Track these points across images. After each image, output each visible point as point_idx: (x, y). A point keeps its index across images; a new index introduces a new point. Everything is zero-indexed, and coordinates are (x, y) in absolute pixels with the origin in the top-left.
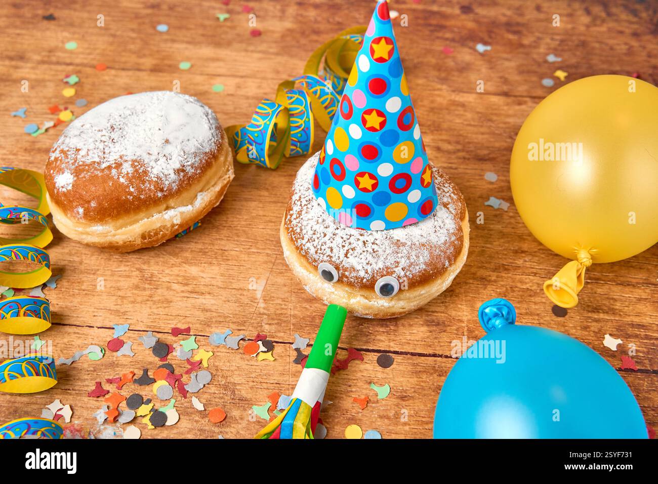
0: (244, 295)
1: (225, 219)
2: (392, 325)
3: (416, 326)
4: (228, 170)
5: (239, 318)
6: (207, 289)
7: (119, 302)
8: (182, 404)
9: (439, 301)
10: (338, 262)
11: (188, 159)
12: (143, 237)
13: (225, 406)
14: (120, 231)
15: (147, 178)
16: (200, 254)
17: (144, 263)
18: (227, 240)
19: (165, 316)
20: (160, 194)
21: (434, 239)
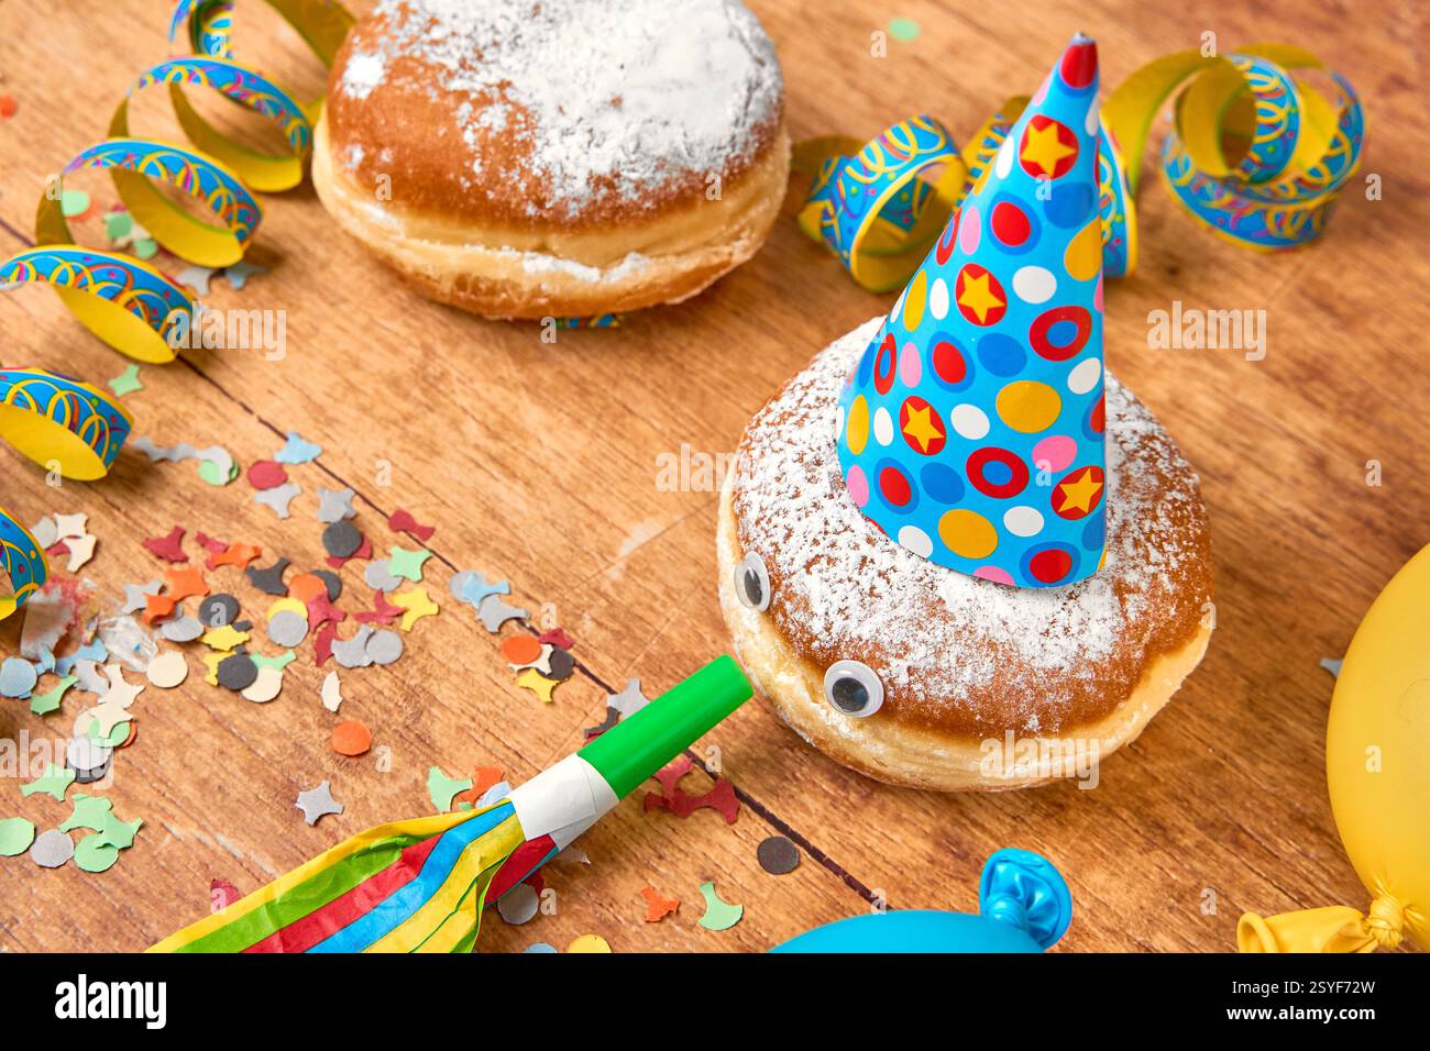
0: (594, 530)
1: (684, 344)
2: (856, 792)
3: (912, 828)
4: (737, 237)
5: (548, 572)
6: (528, 472)
7: (338, 393)
8: (303, 673)
9: (1009, 809)
10: (785, 569)
11: (637, 166)
12: (461, 282)
13: (380, 730)
14: (415, 243)
15: (523, 161)
16: (574, 388)
17: (445, 341)
18: (653, 392)
19: (404, 476)
20: (531, 210)
21: (1029, 647)
